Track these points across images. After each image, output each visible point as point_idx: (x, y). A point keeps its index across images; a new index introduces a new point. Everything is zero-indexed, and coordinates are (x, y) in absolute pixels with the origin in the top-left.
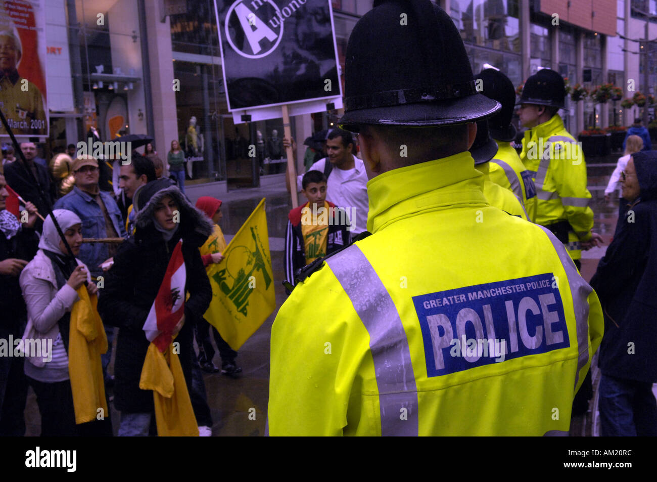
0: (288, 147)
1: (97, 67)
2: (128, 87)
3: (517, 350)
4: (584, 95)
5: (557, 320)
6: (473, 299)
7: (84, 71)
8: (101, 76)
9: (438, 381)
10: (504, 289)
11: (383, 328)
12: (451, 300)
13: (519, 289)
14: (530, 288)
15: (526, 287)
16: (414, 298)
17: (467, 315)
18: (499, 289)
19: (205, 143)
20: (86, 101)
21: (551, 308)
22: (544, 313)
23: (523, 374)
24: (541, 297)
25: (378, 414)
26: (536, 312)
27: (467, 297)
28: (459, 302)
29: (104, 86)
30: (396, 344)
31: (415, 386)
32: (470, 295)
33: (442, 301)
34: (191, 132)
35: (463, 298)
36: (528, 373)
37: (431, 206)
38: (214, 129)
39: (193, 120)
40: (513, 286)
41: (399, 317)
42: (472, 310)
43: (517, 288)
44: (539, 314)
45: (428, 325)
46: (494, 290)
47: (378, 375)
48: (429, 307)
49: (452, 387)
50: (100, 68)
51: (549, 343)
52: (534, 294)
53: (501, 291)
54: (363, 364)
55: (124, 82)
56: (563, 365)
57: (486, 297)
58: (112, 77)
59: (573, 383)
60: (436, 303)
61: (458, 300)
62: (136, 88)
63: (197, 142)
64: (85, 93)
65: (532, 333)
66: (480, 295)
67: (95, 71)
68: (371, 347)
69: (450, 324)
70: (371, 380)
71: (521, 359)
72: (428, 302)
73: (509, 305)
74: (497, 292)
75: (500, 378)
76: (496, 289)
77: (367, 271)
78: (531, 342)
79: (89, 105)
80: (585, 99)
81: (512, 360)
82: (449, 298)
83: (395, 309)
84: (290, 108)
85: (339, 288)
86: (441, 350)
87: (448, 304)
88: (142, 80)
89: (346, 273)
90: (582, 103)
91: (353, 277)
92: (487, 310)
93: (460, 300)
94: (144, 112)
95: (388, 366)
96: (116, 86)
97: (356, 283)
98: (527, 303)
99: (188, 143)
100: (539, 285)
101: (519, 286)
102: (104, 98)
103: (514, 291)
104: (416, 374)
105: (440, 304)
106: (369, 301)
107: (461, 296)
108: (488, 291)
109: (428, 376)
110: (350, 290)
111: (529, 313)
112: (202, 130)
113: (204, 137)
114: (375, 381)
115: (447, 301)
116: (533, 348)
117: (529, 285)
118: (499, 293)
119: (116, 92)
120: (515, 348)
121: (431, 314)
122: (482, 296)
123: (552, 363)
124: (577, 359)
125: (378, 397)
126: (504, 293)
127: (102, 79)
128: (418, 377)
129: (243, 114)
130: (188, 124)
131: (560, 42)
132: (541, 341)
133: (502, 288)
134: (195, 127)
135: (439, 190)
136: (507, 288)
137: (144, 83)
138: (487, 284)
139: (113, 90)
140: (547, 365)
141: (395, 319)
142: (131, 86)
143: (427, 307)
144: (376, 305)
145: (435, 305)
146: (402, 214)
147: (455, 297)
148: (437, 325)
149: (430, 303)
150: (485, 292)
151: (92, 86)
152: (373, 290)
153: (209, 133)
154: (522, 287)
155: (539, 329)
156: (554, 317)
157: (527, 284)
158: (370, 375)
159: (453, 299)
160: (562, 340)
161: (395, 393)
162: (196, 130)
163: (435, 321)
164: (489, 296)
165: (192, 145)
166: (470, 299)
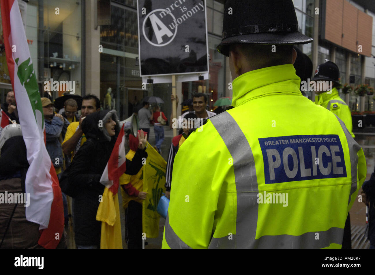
0: (174, 100)
1: (54, 54)
2: (72, 67)
3: (317, 175)
4: (350, 91)
5: (340, 161)
6: (293, 143)
7: (46, 55)
8: (56, 59)
9: (271, 186)
10: (310, 139)
11: (241, 155)
12: (280, 142)
13: (319, 141)
14: (325, 141)
15: (323, 140)
16: (259, 139)
17: (288, 151)
18: (308, 139)
19: (116, 105)
20: (45, 74)
21: (337, 154)
22: (333, 156)
23: (319, 189)
24: (331, 147)
25: (236, 204)
26: (328, 154)
27: (289, 142)
28: (285, 144)
29: (57, 65)
30: (248, 164)
31: (258, 189)
32: (291, 140)
33: (275, 142)
34: (108, 97)
35: (287, 141)
36: (322, 189)
37: (270, 92)
38: (122, 97)
39: (110, 90)
40: (316, 139)
41: (251, 149)
42: (292, 149)
43: (318, 140)
44: (330, 156)
45: (267, 154)
46: (305, 139)
47: (237, 181)
48: (268, 145)
49: (279, 191)
50: (56, 54)
51: (335, 173)
52: (328, 145)
53: (309, 140)
54: (228, 175)
55: (69, 64)
56: (342, 187)
57: (300, 142)
58: (63, 60)
59: (348, 202)
60: (272, 143)
61: (284, 143)
62: (76, 68)
63: (111, 103)
64: (45, 69)
65: (325, 166)
66: (297, 141)
67: (53, 56)
68: (234, 164)
69: (279, 155)
70: (233, 184)
71: (318, 180)
72: (267, 142)
73: (313, 148)
74: (306, 140)
75: (306, 189)
76: (306, 139)
77: (233, 124)
78: (325, 171)
79: (47, 76)
80: (350, 93)
81: (313, 180)
82: (279, 141)
83: (248, 145)
84: (177, 77)
85: (216, 133)
86: (274, 169)
87: (279, 144)
88: (80, 64)
89: (221, 125)
90: (348, 95)
91: (225, 126)
92: (300, 149)
93: (285, 143)
94: (80, 82)
95: (242, 177)
96: (64, 66)
97: (226, 130)
98: (323, 149)
99: (105, 103)
100: (331, 140)
101: (319, 139)
102: (56, 72)
103: (316, 141)
104: (258, 182)
105: (274, 144)
106: (233, 139)
107: (286, 140)
108: (301, 139)
109: (266, 183)
110: (222, 134)
111: (324, 154)
112: (115, 97)
113: (116, 101)
114: (235, 185)
115: (278, 142)
116: (326, 175)
117: (325, 139)
118: (307, 141)
119: (64, 69)
120: (315, 173)
121: (269, 149)
122: (298, 142)
123: (337, 185)
124: (350, 185)
125: (236, 194)
126: (310, 142)
127: (56, 61)
128: (260, 184)
129: (149, 79)
130: (107, 92)
131: (336, 58)
132: (331, 171)
133: (309, 139)
134: (110, 94)
135: (274, 84)
136: (312, 139)
137: (82, 65)
138: (301, 136)
139: (62, 68)
140: (333, 186)
141: (248, 149)
142: (74, 67)
143: (267, 144)
144: (237, 142)
145: (271, 144)
146: (253, 96)
147: (283, 141)
148: (271, 155)
149: (268, 143)
150: (299, 139)
151: (50, 65)
152: (236, 133)
153: (119, 100)
154: (321, 139)
155: (329, 164)
156: (338, 159)
157: (324, 139)
158: (232, 181)
159: (282, 142)
160: (342, 173)
161: (246, 193)
162: (111, 96)
163: (271, 152)
164: (302, 142)
165: (108, 105)
166: (291, 143)
